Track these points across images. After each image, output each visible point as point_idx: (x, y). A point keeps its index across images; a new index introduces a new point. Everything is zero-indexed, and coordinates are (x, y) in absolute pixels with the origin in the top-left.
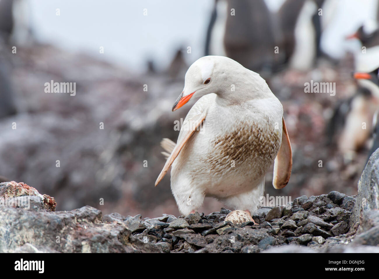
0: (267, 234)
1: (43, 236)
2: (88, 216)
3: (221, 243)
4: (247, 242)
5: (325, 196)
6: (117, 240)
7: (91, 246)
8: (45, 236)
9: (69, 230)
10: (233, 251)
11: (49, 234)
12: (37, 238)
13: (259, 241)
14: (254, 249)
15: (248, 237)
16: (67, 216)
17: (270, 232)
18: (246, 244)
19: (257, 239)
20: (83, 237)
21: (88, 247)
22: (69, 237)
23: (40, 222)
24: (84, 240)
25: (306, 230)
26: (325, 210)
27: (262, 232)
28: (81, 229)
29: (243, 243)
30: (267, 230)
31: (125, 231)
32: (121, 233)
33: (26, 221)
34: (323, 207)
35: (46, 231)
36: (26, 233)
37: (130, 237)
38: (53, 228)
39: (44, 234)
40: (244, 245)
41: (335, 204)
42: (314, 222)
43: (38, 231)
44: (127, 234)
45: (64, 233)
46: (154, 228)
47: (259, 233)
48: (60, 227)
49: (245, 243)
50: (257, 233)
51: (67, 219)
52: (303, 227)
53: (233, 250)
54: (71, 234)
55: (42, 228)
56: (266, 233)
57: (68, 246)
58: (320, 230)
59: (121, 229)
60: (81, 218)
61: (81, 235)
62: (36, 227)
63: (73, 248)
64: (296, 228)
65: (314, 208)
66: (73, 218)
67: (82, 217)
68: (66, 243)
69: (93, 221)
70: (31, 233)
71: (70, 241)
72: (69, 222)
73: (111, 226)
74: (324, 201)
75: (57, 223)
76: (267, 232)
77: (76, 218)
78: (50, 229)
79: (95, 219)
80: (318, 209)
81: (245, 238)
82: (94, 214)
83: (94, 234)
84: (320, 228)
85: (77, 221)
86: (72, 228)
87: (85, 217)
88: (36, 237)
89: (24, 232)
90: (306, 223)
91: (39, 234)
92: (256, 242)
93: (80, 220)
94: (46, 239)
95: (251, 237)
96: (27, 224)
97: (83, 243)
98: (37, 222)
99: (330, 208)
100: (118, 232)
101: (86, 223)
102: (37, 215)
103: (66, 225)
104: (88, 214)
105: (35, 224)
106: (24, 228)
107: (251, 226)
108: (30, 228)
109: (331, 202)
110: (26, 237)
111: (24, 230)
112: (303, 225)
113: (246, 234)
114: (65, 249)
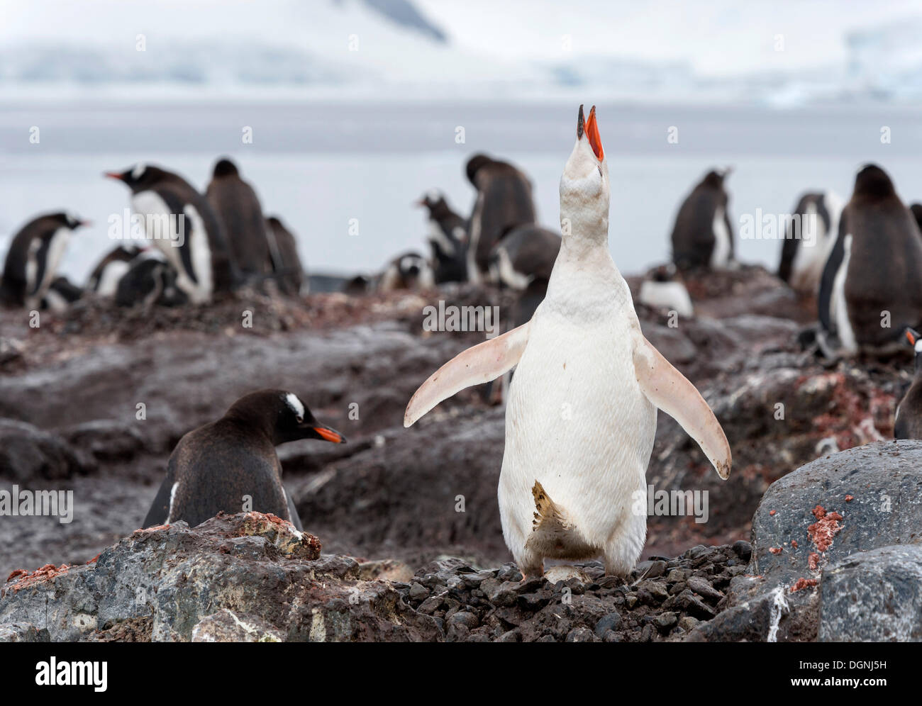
0: (614, 608)
1: (257, 598)
2: (335, 569)
3: (545, 619)
4: (580, 621)
5: (727, 548)
6: (368, 608)
7: (326, 616)
8: (260, 597)
9: (297, 589)
10: (556, 638)
11: (265, 594)
12: (248, 600)
13: (598, 619)
14: (584, 637)
15: (581, 612)
16: (297, 568)
17: (620, 605)
18: (576, 625)
19: (595, 616)
20: (315, 602)
21: (321, 617)
22: (296, 601)
23: (253, 576)
24: (315, 606)
25: (679, 602)
26: (724, 568)
27: (607, 604)
28: (315, 588)
29: (572, 622)
30: (615, 599)
31: (387, 593)
32: (380, 597)
33: (233, 574)
34: (721, 564)
35: (262, 591)
36: (232, 591)
37: (398, 603)
38: (272, 586)
39: (258, 595)
40: (573, 627)
41: (741, 559)
42: (696, 587)
43: (249, 589)
44: (391, 599)
45: (288, 594)
46: (456, 587)
47: (600, 604)
48: (283, 584)
49: (575, 623)
50: (597, 605)
51: (296, 573)
52: (676, 596)
53: (555, 635)
54: (299, 596)
55: (256, 586)
56: (613, 605)
57: (292, 615)
58: (701, 604)
59: (381, 590)
60: (322, 571)
61: (313, 597)
62: (246, 584)
63: (299, 619)
64: (665, 597)
65: (708, 564)
66: (308, 571)
67: (324, 570)
68: (290, 610)
69: (342, 577)
70: (239, 593)
71: (295, 606)
72: (299, 578)
73: (367, 585)
74: (725, 555)
75: (279, 579)
76: (615, 604)
77: (313, 571)
78: (267, 587)
79: (345, 573)
80: (712, 567)
81: (576, 613)
82: (345, 565)
83: (332, 597)
84: (701, 601)
85: (316, 576)
86: (302, 587)
87: (329, 571)
88: (246, 598)
89: (229, 589)
90: (681, 589)
91: (252, 593)
92: (593, 622)
93: (320, 575)
94: (261, 602)
95: (586, 612)
96: (234, 579)
97: (314, 611)
98: (249, 577)
99: (730, 566)
100: (375, 595)
101: (330, 579)
102: (251, 565)
103: (293, 582)
104: (335, 566)
105: (245, 579)
106: (229, 583)
107: (593, 592)
108: (238, 585)
109: (736, 556)
110: (233, 599)
111: (230, 587)
112: (677, 594)
113: (579, 605)
114: (289, 619)
